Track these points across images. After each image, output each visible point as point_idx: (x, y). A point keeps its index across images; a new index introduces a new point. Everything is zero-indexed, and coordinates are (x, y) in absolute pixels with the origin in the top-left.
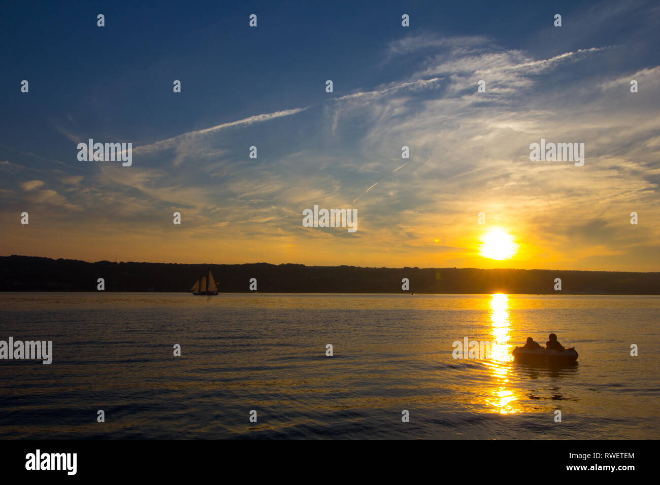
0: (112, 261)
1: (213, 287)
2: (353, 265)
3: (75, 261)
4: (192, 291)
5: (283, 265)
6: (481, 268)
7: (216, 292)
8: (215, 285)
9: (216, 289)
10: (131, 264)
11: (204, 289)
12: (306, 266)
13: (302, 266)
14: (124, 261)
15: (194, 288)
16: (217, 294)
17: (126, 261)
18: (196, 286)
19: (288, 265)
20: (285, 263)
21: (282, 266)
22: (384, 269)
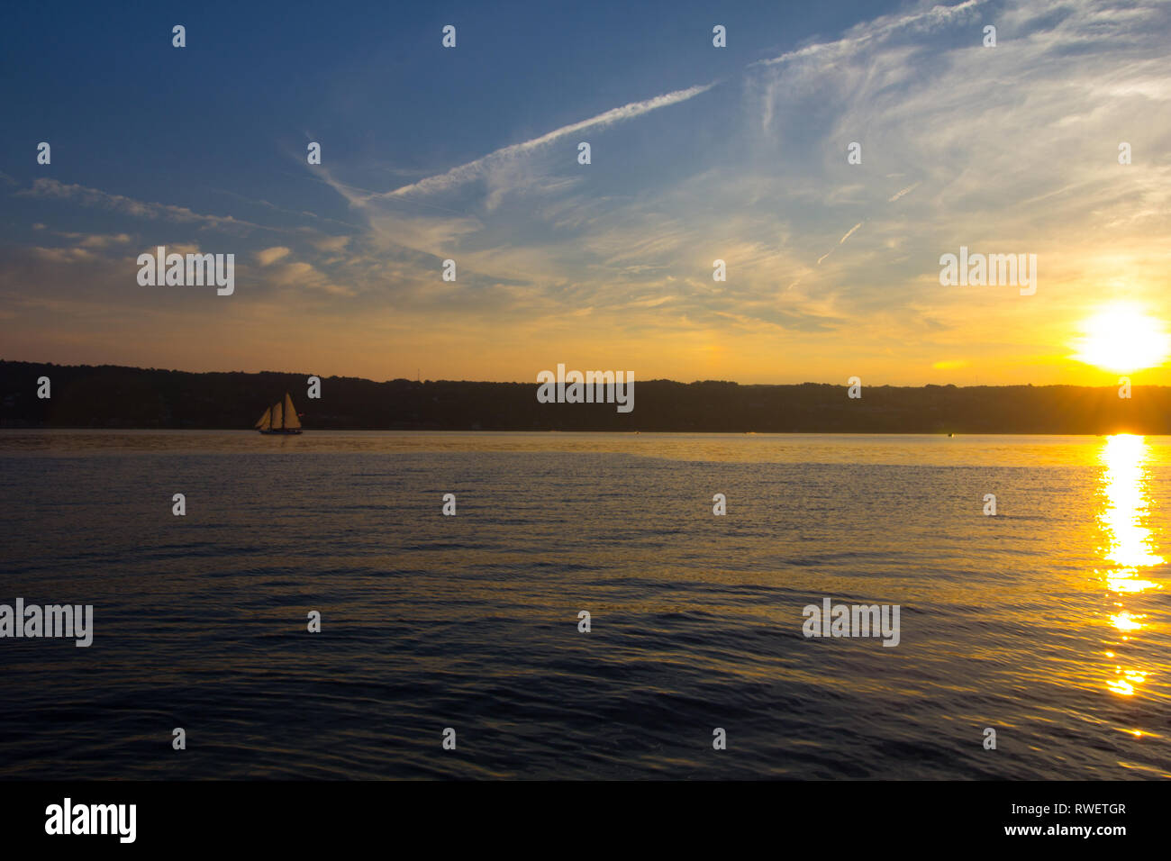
0: (412, 379)
1: (293, 421)
2: (826, 383)
3: (356, 380)
4: (259, 428)
5: (698, 383)
6: (1085, 384)
7: (298, 429)
8: (296, 418)
9: (298, 425)
10: (442, 385)
11: (278, 425)
12: (740, 384)
13: (733, 384)
14: (431, 380)
15: (260, 424)
16: (299, 433)
17: (434, 379)
18: (265, 421)
19: (707, 383)
20: (702, 380)
21: (697, 385)
22: (886, 388)
